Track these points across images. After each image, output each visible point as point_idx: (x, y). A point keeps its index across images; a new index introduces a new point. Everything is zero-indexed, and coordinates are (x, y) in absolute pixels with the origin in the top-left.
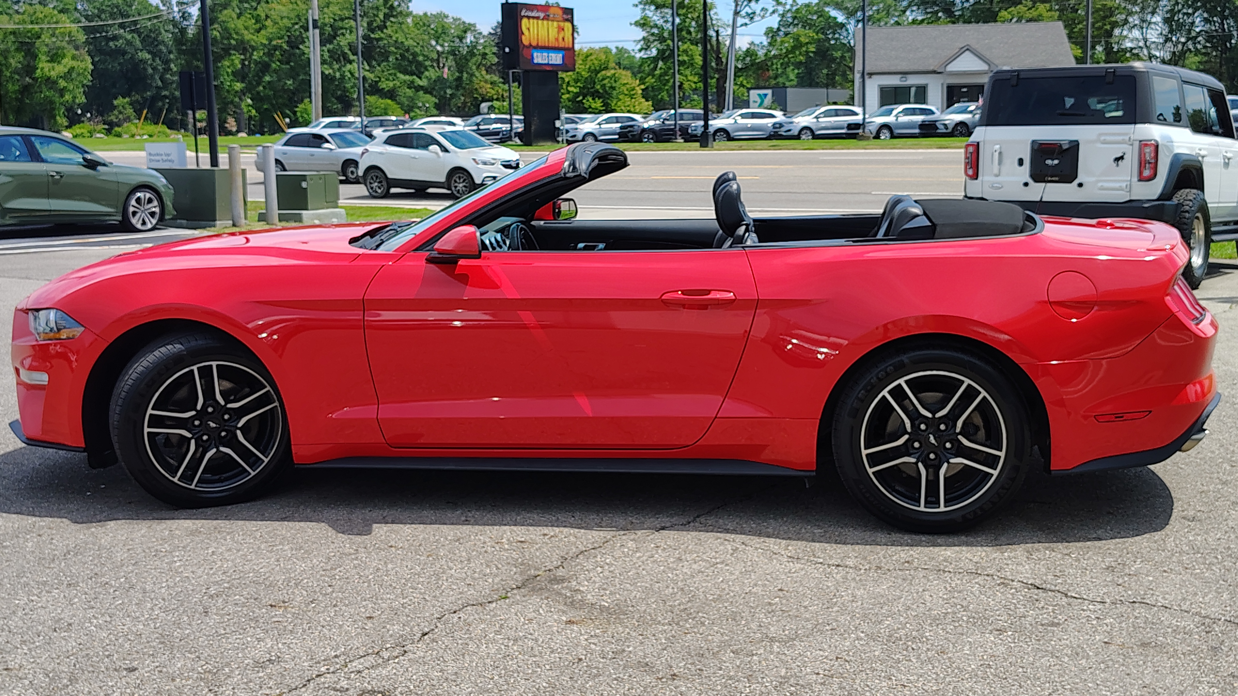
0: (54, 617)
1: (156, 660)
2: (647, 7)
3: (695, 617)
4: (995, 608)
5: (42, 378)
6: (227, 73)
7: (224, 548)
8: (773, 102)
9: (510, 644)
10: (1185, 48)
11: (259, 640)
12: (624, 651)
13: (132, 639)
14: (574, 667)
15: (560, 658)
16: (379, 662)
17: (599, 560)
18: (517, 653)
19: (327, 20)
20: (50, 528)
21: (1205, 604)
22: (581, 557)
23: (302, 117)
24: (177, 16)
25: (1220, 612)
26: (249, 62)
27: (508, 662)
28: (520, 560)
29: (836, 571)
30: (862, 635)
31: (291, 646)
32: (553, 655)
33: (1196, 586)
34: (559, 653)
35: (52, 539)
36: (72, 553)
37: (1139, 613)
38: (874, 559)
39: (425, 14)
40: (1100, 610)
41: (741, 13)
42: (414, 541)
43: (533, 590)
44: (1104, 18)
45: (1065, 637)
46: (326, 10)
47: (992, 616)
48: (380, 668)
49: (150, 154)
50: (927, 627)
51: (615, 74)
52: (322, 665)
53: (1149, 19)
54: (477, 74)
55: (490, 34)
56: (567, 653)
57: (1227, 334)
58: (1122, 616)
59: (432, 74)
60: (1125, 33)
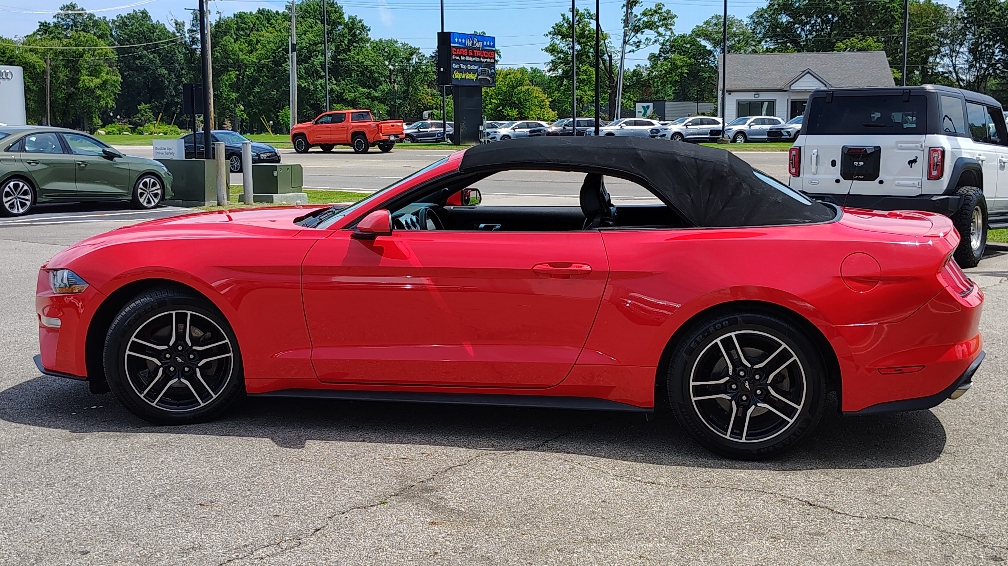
0: (31, 509)
1: (104, 545)
2: (555, 36)
3: (533, 522)
4: (774, 520)
5: (57, 323)
6: (226, 85)
7: (171, 458)
8: (653, 112)
9: (383, 540)
10: (987, 73)
11: (187, 532)
12: (472, 547)
13: (89, 528)
14: (430, 559)
15: (420, 552)
16: (278, 551)
17: (463, 474)
18: (387, 547)
19: (304, 45)
20: (40, 440)
21: (944, 521)
22: (449, 472)
23: (283, 120)
24: (188, 40)
25: (956, 527)
26: (243, 76)
27: (379, 553)
28: (400, 473)
29: (651, 487)
30: (664, 539)
31: (212, 537)
32: (415, 549)
33: (939, 506)
34: (420, 548)
35: (40, 449)
36: (54, 460)
37: (889, 527)
38: (682, 478)
39: (381, 41)
40: (858, 523)
41: (630, 41)
42: (320, 456)
43: (407, 497)
44: (921, 48)
45: (827, 545)
46: (303, 36)
47: (770, 526)
48: (278, 556)
49: (156, 148)
50: (717, 534)
51: (528, 89)
52: (233, 552)
53: (957, 49)
54: (420, 88)
55: (431, 56)
56: (426, 548)
57: (994, 304)
58: (876, 529)
59: (385, 87)
60: (938, 60)
